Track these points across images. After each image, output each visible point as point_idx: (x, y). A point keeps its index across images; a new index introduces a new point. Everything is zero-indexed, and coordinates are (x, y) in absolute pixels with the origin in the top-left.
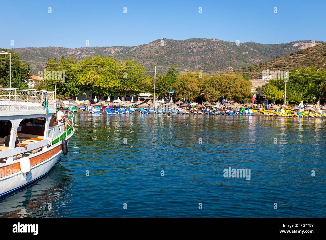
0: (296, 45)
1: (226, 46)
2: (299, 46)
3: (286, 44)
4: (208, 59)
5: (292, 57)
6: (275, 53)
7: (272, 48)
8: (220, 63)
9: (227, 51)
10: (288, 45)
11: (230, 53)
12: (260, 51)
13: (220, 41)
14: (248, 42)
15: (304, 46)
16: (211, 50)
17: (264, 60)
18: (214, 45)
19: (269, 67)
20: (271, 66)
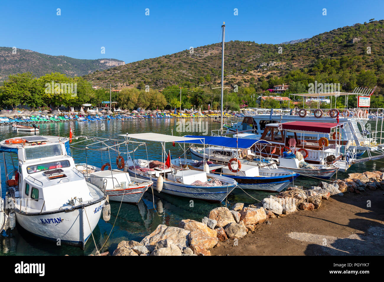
0: (102, 62)
1: (41, 58)
2: (105, 63)
3: (94, 61)
4: (24, 68)
5: (109, 72)
6: (86, 67)
7: (83, 62)
8: (36, 72)
9: (42, 62)
10: (96, 61)
11: (45, 64)
12: (73, 64)
13: (34, 52)
14: (61, 56)
15: (109, 63)
16: (26, 60)
17: (77, 72)
18: (29, 55)
19: (92, 79)
20: (94, 79)
